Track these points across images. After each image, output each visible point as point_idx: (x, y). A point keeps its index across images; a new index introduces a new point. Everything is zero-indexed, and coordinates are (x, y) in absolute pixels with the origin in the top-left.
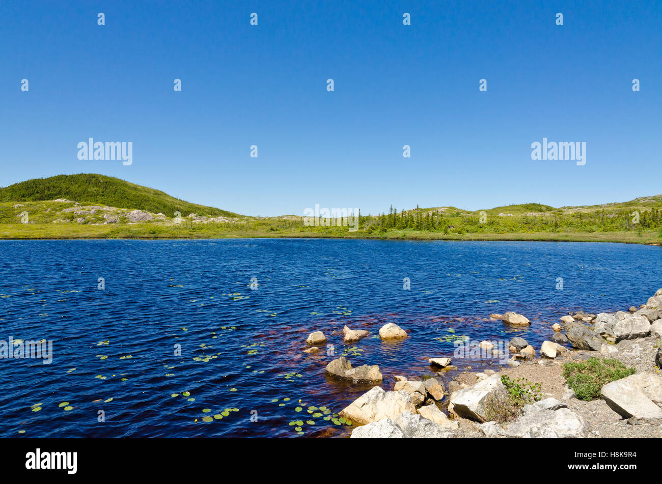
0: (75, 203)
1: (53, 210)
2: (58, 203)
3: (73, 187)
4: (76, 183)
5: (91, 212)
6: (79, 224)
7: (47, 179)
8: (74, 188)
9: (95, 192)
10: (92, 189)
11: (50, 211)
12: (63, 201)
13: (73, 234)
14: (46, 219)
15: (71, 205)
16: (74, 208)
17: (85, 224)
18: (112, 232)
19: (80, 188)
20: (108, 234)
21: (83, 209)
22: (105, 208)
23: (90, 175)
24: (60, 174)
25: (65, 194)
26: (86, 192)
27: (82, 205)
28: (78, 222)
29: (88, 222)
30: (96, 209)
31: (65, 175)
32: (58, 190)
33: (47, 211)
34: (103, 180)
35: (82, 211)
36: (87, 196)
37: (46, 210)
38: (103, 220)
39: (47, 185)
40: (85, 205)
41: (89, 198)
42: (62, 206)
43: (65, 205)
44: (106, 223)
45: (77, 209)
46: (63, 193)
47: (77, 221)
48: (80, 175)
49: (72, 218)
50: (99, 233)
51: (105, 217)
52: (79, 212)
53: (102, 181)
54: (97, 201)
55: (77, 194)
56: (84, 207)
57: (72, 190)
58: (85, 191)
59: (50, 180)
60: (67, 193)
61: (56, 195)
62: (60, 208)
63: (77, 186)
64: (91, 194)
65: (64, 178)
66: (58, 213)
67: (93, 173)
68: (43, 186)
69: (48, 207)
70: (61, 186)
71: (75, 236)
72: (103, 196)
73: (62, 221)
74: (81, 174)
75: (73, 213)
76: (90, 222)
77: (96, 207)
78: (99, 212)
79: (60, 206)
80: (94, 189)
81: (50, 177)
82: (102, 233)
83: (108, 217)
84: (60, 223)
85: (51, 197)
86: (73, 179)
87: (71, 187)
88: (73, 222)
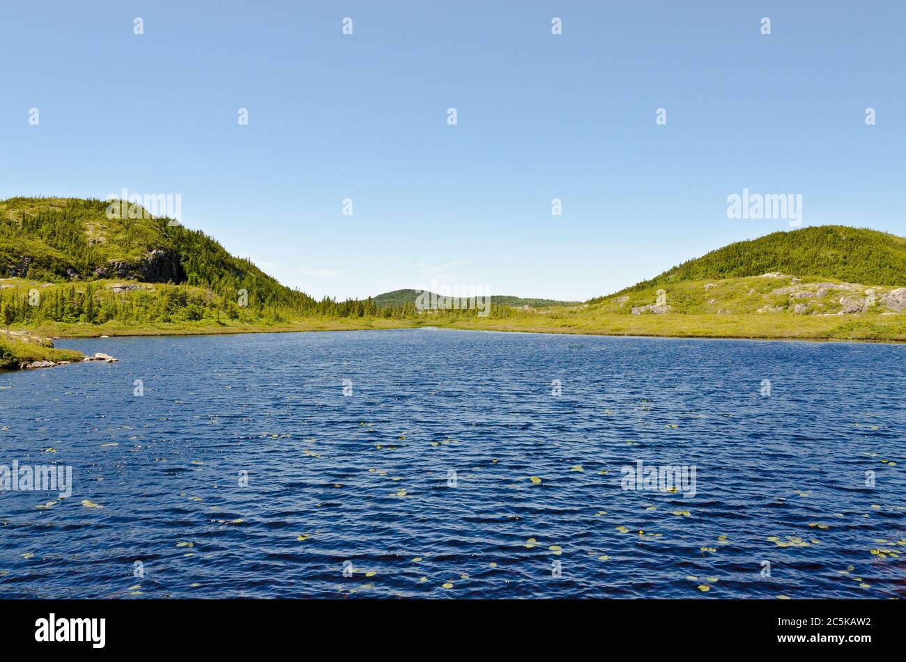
0: (791, 279)
1: (757, 291)
2: (767, 279)
3: (796, 251)
4: (800, 245)
5: (818, 294)
6: (798, 314)
7: (756, 241)
8: (797, 253)
9: (831, 258)
10: (827, 253)
11: (752, 294)
12: (775, 276)
13: (776, 331)
14: (747, 307)
15: (786, 283)
16: (789, 287)
17: (807, 314)
18: (841, 328)
19: (807, 252)
20: (833, 332)
21: (804, 289)
22: (841, 286)
23: (822, 228)
24: (775, 231)
25: (782, 264)
26: (816, 259)
27: (803, 282)
28: (796, 311)
29: (812, 311)
30: (825, 289)
31: (784, 232)
32: (771, 258)
33: (750, 294)
34: (847, 235)
35: (802, 292)
36: (819, 265)
37: (748, 292)
38: (837, 307)
39: (756, 250)
40: (807, 282)
41: (820, 270)
42: (771, 285)
43: (776, 282)
44: (841, 313)
45: (795, 289)
46: (779, 262)
47: (793, 310)
48: (807, 229)
49: (788, 304)
50: (818, 329)
51: (840, 301)
52: (798, 294)
53: (844, 238)
54: (835, 273)
55: (802, 264)
56: (807, 285)
57: (795, 256)
58: (815, 257)
59: (761, 241)
60: (786, 263)
61: (768, 267)
62: (769, 287)
63: (801, 249)
64: (825, 262)
65: (781, 237)
66: (765, 296)
67: (828, 225)
68: (750, 254)
69: (751, 286)
70: (777, 251)
71: (778, 335)
72: (845, 264)
73: (770, 309)
74: (810, 229)
75: (788, 295)
76: (816, 312)
77: (825, 284)
78: (831, 293)
79: (769, 285)
80: (829, 253)
81: (760, 236)
82: (824, 329)
83: (847, 302)
84: (768, 313)
85: (760, 270)
86: (795, 237)
87: (791, 251)
88: (788, 311)
